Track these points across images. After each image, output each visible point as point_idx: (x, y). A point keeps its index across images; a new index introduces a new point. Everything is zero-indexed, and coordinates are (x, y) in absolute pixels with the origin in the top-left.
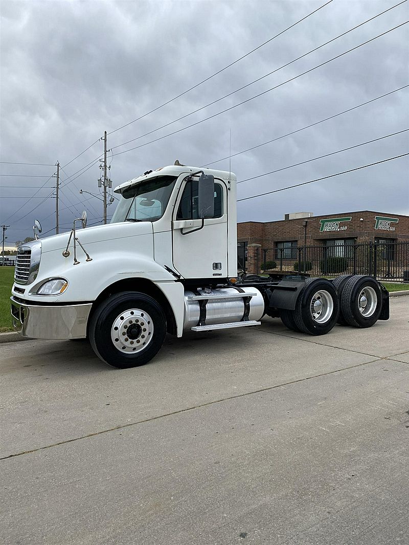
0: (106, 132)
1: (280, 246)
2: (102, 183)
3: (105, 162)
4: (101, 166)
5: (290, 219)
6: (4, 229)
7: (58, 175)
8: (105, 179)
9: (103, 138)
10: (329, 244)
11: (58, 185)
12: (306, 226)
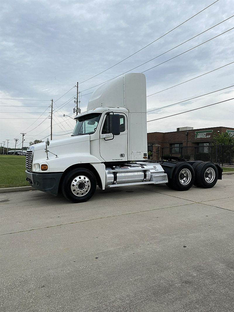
0: (78, 83)
1: (173, 146)
2: (76, 110)
3: (77, 99)
4: (75, 101)
5: (180, 131)
6: (23, 135)
7: (52, 106)
8: (77, 108)
9: (76, 86)
10: (200, 145)
11: (52, 111)
12: (187, 135)
